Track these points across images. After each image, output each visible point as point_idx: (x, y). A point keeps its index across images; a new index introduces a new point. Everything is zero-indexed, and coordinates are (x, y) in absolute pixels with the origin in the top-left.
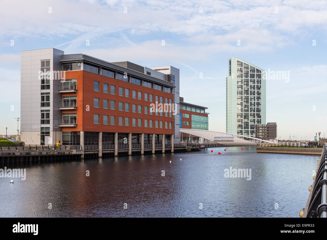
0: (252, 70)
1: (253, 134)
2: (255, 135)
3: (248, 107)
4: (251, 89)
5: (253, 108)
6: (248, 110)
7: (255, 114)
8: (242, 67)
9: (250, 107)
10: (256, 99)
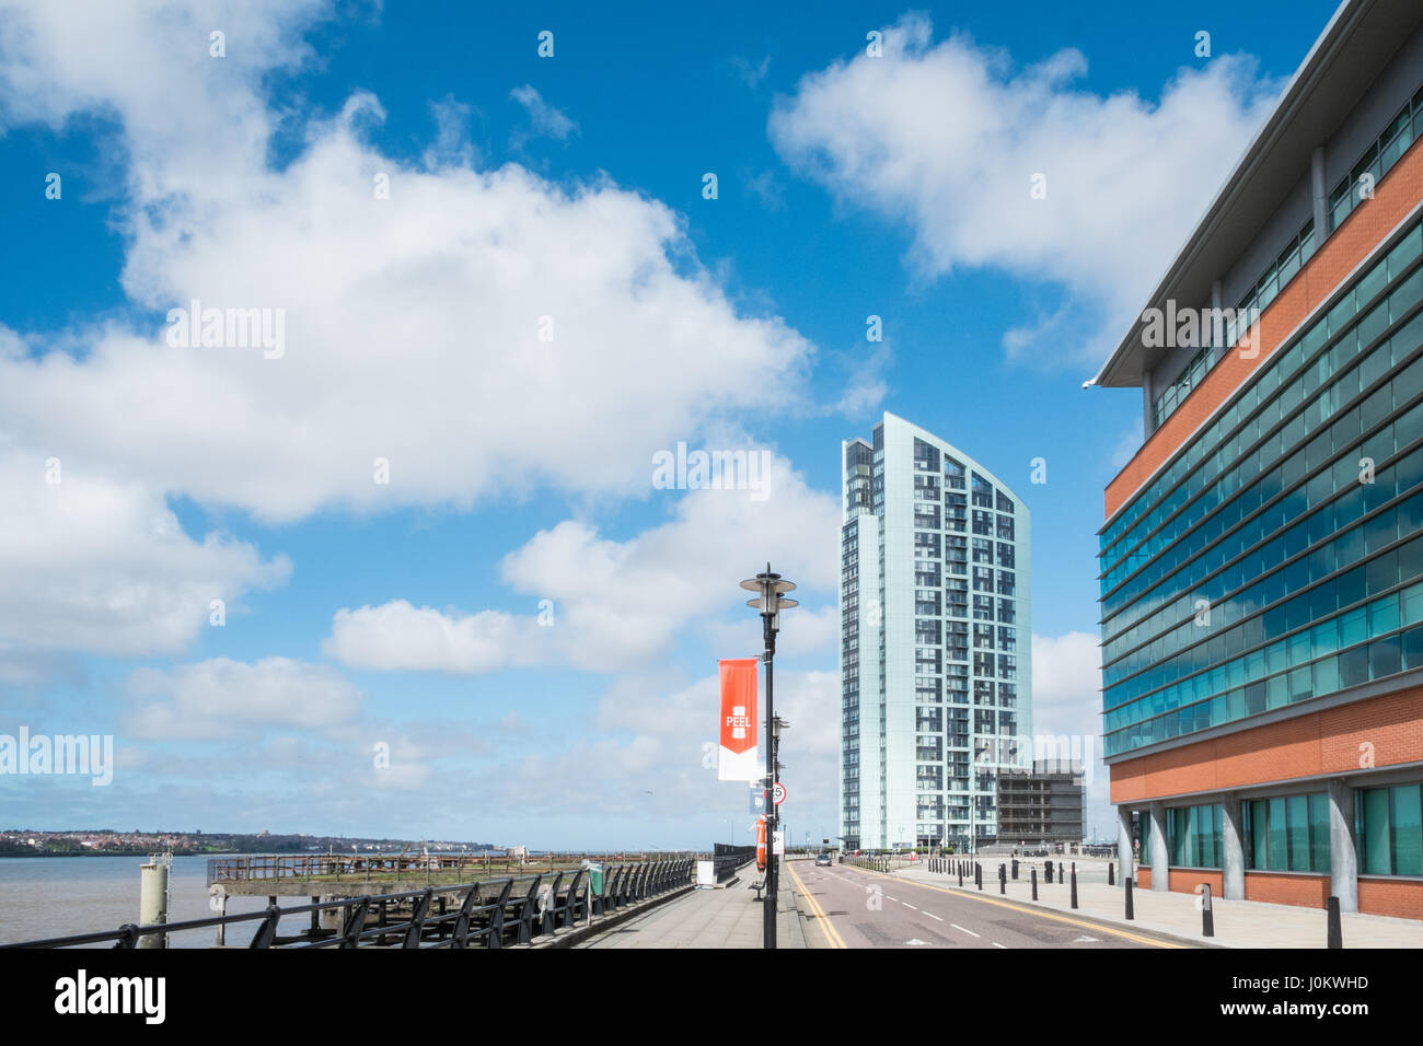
0: (980, 494)
1: (988, 813)
2: (995, 822)
3: (964, 679)
4: (976, 587)
5: (987, 685)
6: (965, 693)
7: (993, 712)
8: (936, 474)
9: (972, 678)
10: (996, 637)
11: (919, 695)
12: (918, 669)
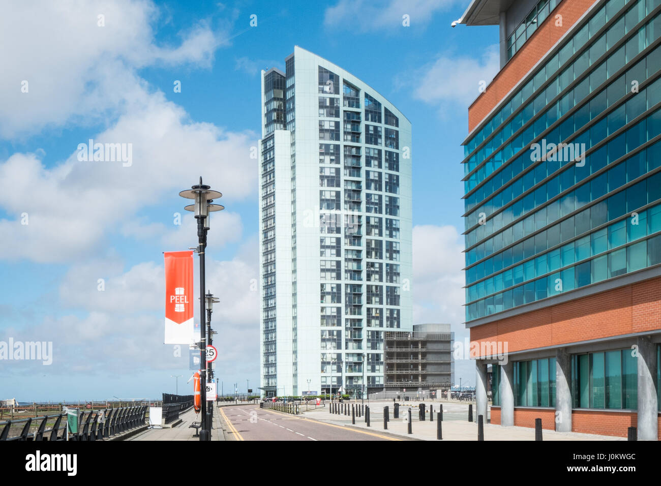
0: (371, 112)
1: (377, 367)
2: (382, 374)
3: (358, 261)
4: (368, 187)
5: (377, 265)
6: (359, 272)
7: (381, 287)
8: (336, 96)
9: (365, 260)
10: (384, 227)
11: (323, 274)
12: (322, 253)
